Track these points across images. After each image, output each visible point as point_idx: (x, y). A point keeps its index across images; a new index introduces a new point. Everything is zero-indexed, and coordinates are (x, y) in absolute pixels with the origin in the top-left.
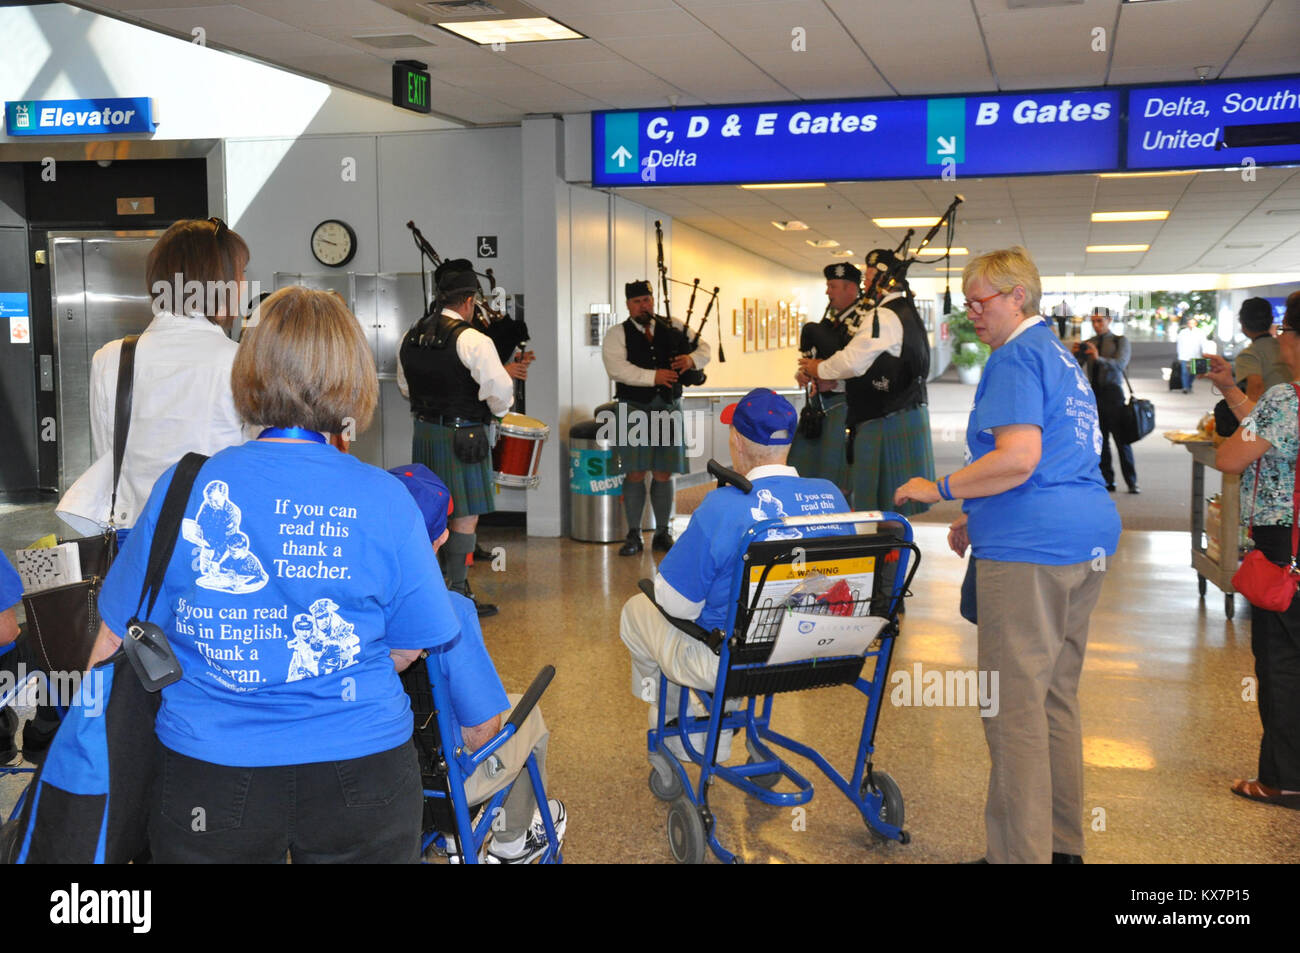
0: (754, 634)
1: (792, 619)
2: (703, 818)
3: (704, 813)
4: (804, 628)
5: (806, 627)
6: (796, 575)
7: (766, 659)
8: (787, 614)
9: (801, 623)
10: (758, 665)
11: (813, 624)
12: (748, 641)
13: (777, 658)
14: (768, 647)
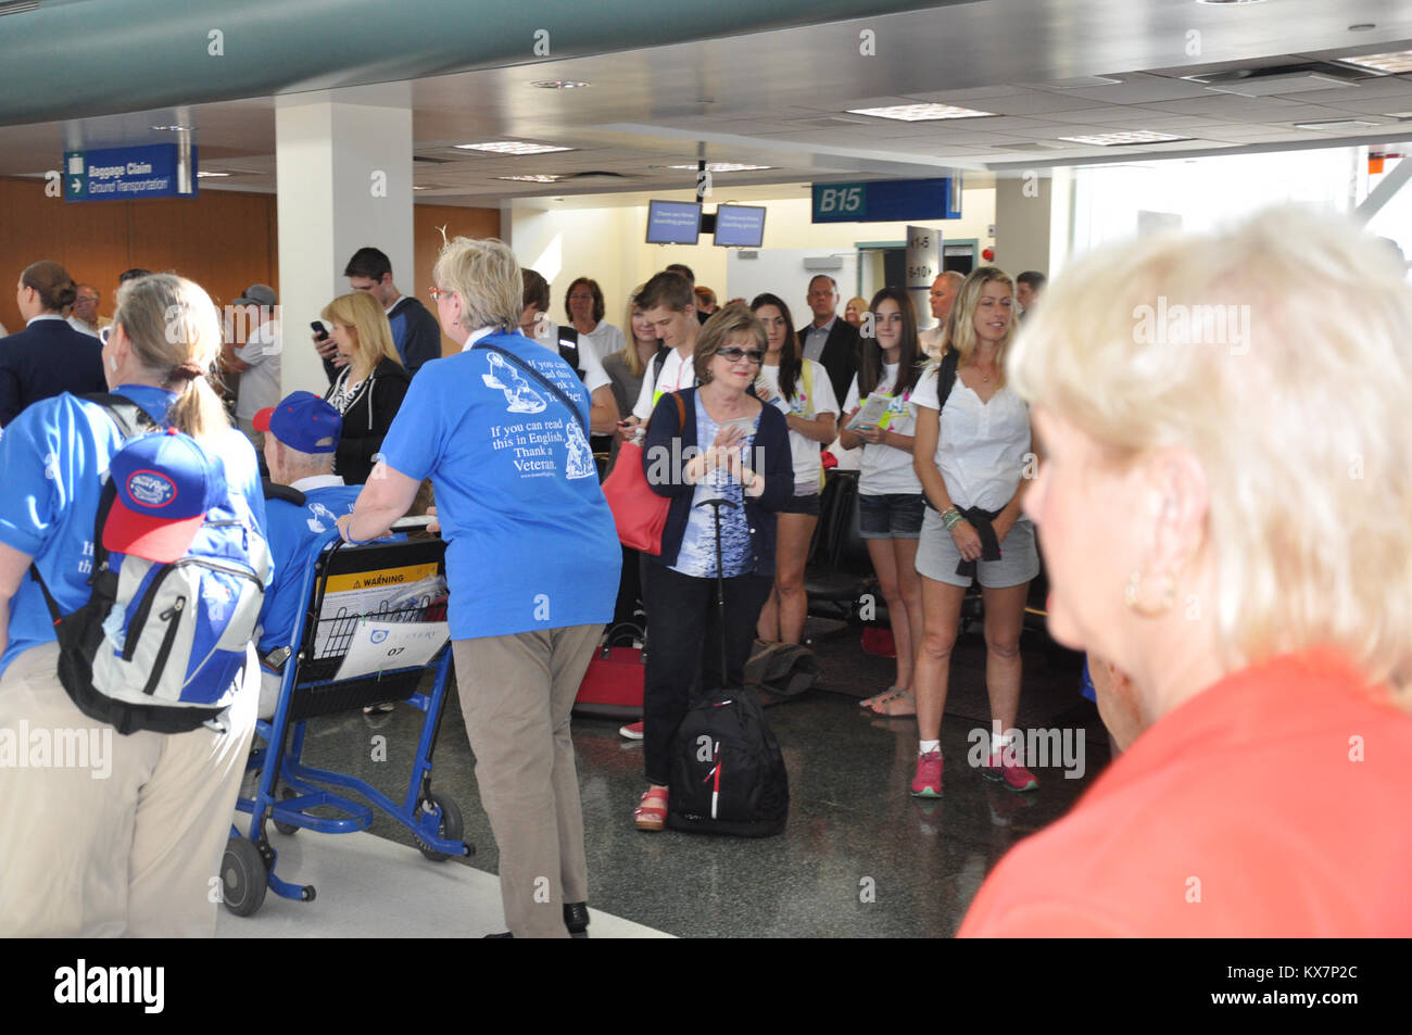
0: (322, 648)
1: (365, 629)
2: (262, 854)
3: (263, 848)
4: (376, 638)
5: (379, 636)
6: (362, 584)
7: (333, 674)
8: (361, 623)
9: (374, 632)
10: (323, 683)
11: (387, 632)
12: (318, 655)
13: (344, 673)
14: (337, 662)
